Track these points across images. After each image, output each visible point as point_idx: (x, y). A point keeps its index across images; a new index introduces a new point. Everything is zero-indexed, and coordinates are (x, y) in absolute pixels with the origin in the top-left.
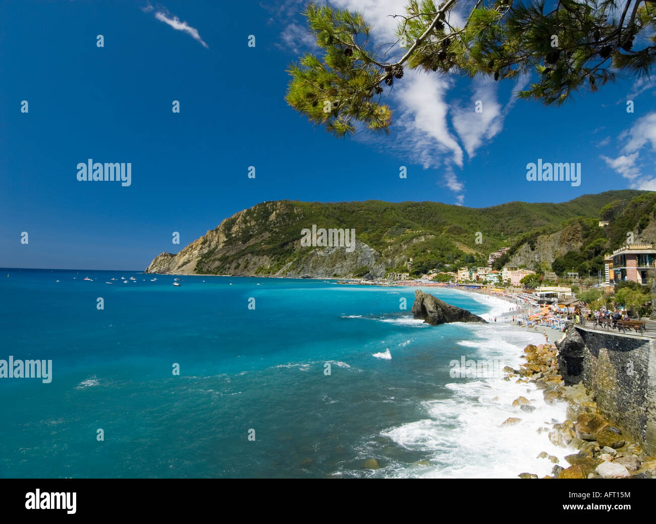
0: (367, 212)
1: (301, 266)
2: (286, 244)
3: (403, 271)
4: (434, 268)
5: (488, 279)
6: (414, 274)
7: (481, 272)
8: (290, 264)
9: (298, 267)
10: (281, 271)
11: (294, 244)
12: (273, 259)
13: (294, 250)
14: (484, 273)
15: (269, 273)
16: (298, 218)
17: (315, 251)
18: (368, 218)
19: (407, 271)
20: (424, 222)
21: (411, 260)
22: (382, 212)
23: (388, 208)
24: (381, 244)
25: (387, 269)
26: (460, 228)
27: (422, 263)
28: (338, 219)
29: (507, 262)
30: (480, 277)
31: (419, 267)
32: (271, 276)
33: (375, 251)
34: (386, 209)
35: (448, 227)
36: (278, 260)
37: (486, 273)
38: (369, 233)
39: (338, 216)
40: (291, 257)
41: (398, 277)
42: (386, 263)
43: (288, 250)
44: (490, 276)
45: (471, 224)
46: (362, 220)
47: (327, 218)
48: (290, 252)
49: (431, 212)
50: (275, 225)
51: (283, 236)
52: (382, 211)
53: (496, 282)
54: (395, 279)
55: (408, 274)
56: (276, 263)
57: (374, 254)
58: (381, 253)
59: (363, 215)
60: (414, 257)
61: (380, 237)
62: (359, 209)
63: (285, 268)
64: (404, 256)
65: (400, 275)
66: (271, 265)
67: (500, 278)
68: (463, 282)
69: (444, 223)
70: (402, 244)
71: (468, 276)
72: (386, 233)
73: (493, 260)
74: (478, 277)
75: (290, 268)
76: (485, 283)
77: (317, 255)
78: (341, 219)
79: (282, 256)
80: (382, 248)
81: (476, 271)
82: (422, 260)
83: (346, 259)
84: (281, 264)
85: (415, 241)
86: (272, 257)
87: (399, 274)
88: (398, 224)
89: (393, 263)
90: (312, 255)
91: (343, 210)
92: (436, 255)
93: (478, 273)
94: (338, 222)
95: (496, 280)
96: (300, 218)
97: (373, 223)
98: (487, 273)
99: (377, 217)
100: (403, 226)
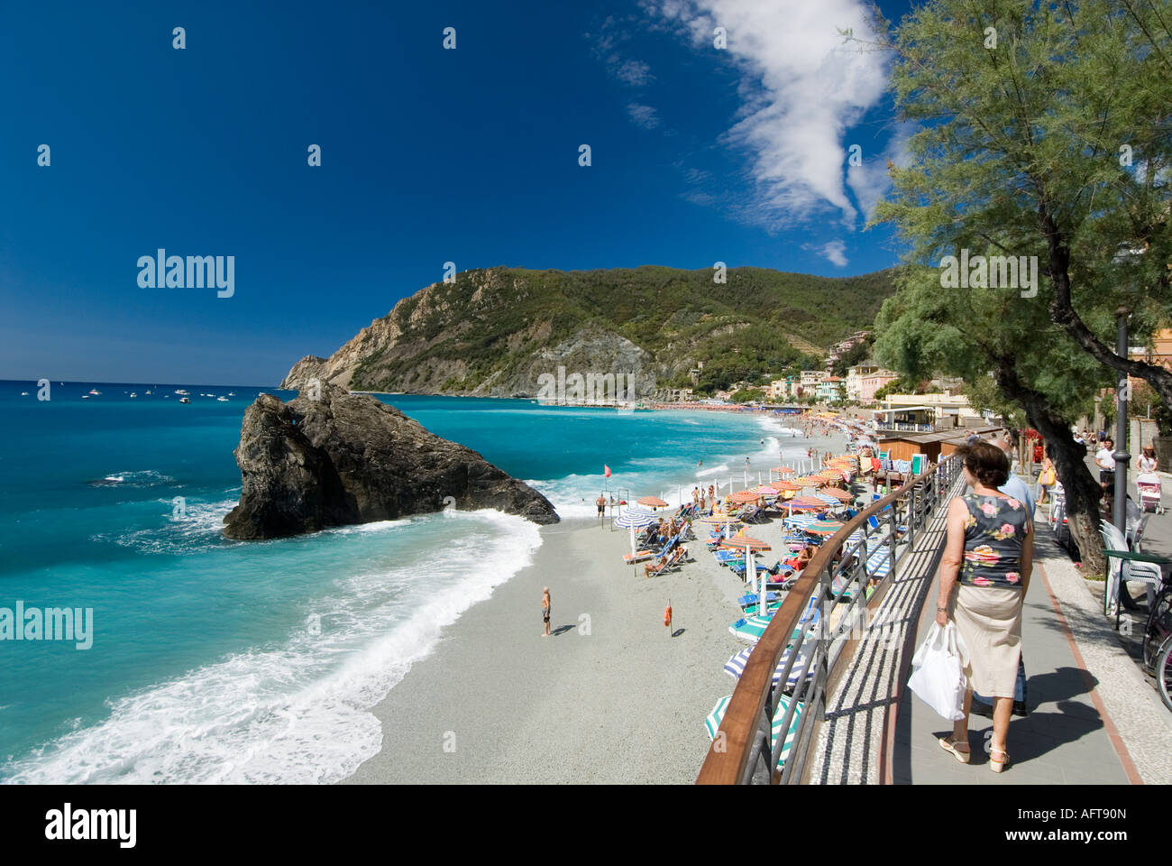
0: (638, 286)
1: (515, 378)
2: (495, 340)
3: (682, 386)
4: (741, 379)
5: (819, 394)
6: (702, 389)
7: (807, 379)
8: (498, 374)
9: (509, 380)
10: (483, 386)
11: (507, 340)
12: (471, 365)
13: (508, 351)
14: (812, 381)
15: (463, 388)
16: (519, 297)
17: (540, 351)
18: (641, 297)
19: (690, 385)
20: (739, 303)
21: (700, 365)
22: (665, 286)
23: (675, 279)
24: (656, 339)
25: (658, 383)
26: (803, 312)
27: (720, 370)
28: (587, 298)
29: (863, 360)
30: (804, 391)
31: (713, 377)
32: (466, 394)
33: (643, 351)
34: (671, 281)
35: (781, 311)
36: (479, 368)
37: (816, 383)
38: (638, 321)
39: (587, 294)
40: (501, 363)
41: (674, 395)
42: (658, 372)
43: (497, 350)
44: (824, 387)
45: (824, 306)
46: (629, 300)
47: (568, 296)
48: (499, 353)
49: (753, 285)
50: (480, 309)
51: (491, 328)
52: (664, 284)
53: (833, 399)
54: (668, 399)
55: (691, 391)
56: (475, 372)
57: (641, 357)
58: (653, 355)
59: (631, 292)
60: (705, 362)
61: (656, 327)
62: (625, 281)
63: (488, 381)
64: (689, 360)
65: (677, 393)
66: (468, 375)
67: (842, 390)
68: (773, 402)
69: (774, 305)
70: (692, 339)
71: (784, 390)
72: (668, 321)
73: (835, 358)
74: (800, 391)
75: (497, 380)
76: (812, 402)
77: (542, 358)
78: (593, 298)
79: (487, 360)
80: (658, 347)
81: (798, 379)
82: (721, 366)
83: (590, 366)
84: (483, 374)
85: (716, 333)
86: (470, 362)
87: (674, 391)
88: (690, 306)
89: (669, 372)
90: (535, 358)
91: (598, 283)
92: (747, 357)
93: (802, 382)
94: (587, 304)
95: (834, 396)
96: (522, 298)
97: (647, 304)
98: (819, 382)
99: (656, 295)
100: (697, 309)
